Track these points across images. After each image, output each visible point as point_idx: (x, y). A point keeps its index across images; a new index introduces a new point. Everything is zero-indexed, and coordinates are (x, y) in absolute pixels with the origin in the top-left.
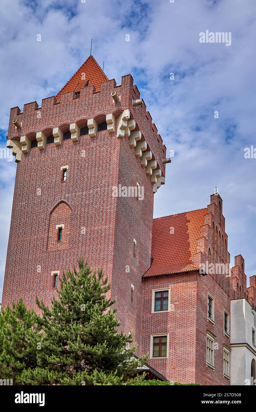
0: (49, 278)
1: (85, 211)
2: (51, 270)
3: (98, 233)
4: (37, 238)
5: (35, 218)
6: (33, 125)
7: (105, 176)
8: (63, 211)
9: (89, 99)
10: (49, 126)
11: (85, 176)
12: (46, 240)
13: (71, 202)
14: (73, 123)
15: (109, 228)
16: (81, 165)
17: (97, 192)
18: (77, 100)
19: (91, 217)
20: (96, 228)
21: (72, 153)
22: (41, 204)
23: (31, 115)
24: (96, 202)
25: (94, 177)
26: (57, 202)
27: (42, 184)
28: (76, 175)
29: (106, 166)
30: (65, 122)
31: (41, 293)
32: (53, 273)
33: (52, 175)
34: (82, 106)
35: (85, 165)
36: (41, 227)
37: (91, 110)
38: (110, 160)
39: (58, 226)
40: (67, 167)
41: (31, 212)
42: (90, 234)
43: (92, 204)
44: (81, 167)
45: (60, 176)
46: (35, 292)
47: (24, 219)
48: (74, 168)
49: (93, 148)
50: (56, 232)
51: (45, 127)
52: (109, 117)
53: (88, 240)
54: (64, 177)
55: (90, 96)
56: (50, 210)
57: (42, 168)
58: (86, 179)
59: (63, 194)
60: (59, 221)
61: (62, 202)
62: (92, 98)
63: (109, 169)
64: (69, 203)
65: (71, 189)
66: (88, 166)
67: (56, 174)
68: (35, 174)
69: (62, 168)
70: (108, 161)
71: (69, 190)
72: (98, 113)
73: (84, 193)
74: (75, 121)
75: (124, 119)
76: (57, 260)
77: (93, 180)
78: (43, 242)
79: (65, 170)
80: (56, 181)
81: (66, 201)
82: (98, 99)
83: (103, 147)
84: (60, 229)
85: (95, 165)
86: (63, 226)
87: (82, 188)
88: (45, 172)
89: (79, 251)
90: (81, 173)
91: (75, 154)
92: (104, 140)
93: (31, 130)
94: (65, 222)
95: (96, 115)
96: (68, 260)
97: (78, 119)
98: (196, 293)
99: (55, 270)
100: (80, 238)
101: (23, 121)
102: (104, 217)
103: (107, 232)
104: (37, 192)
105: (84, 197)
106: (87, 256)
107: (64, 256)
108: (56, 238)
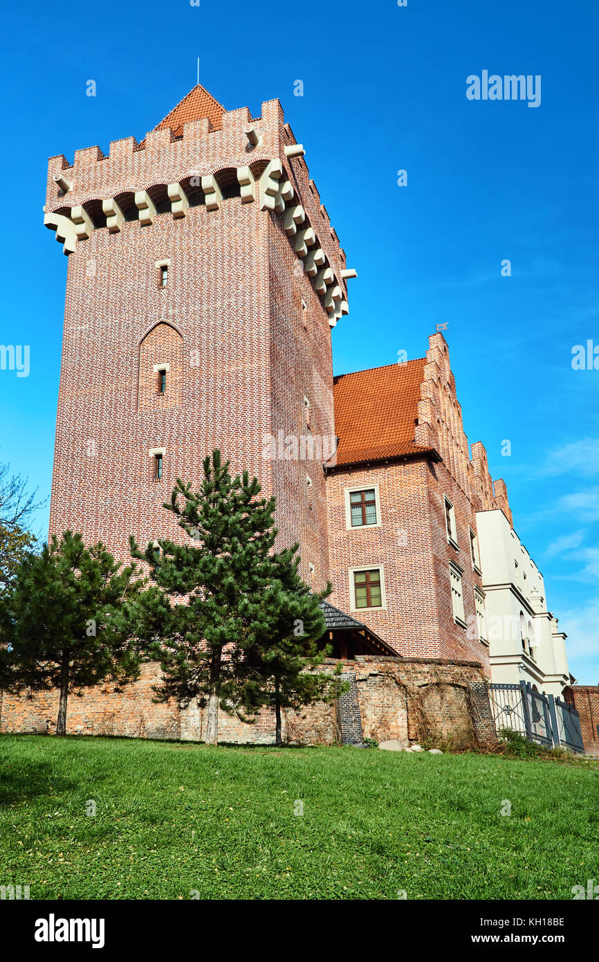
0: (145, 463)
1: (208, 339)
2: (148, 448)
3: (236, 377)
4: (116, 389)
5: (109, 352)
6: (95, 187)
7: (244, 276)
8: (166, 341)
9: (201, 142)
10: (127, 189)
11: (204, 278)
12: (133, 392)
13: (180, 322)
14: (172, 183)
15: (259, 367)
16: (196, 258)
17: (229, 305)
18: (179, 143)
20: (233, 369)
21: (175, 238)
22: (120, 329)
23: (90, 170)
24: (230, 323)
25: (223, 278)
26: (153, 324)
27: (121, 292)
28: (186, 276)
29: (243, 259)
30: (160, 181)
31: (130, 490)
32: (153, 452)
33: (139, 276)
34: (188, 154)
35: (202, 258)
36: (123, 370)
37: (207, 159)
38: (251, 248)
39: (157, 368)
40: (167, 262)
41: (102, 342)
42: (222, 379)
43: (222, 325)
44: (195, 261)
45: (154, 279)
46: (118, 487)
47: (89, 355)
48: (182, 264)
49: (215, 228)
50: (155, 376)
51: (120, 190)
52: (243, 173)
53: (219, 391)
54: (162, 280)
55: (204, 136)
56: (140, 339)
57: (118, 265)
58: (206, 283)
59: (164, 309)
60: (159, 358)
61: (162, 322)
62: (208, 140)
63: (249, 264)
64: (176, 325)
65: (178, 300)
66: (209, 259)
67: (147, 274)
68: (106, 274)
69: (158, 264)
70: (247, 251)
71: (173, 301)
72: (221, 165)
73: (205, 308)
74: (178, 179)
75: (274, 175)
76: (160, 428)
78: (130, 395)
79: (164, 268)
80: (147, 287)
81: (170, 321)
82: (219, 141)
83: (235, 225)
84: (162, 373)
85: (223, 258)
86: (166, 366)
87: (200, 299)
88: (125, 270)
89: (203, 409)
90: (195, 271)
91: (181, 239)
92: (236, 215)
93: (93, 197)
94: (172, 358)
95: (217, 169)
96: (182, 427)
97: (183, 175)
98: (425, 493)
99: (156, 446)
100: (203, 388)
101: (74, 180)
102: (248, 349)
103: (256, 376)
104: (111, 306)
105: (204, 314)
106: (219, 418)
107: (173, 421)
108: (155, 389)
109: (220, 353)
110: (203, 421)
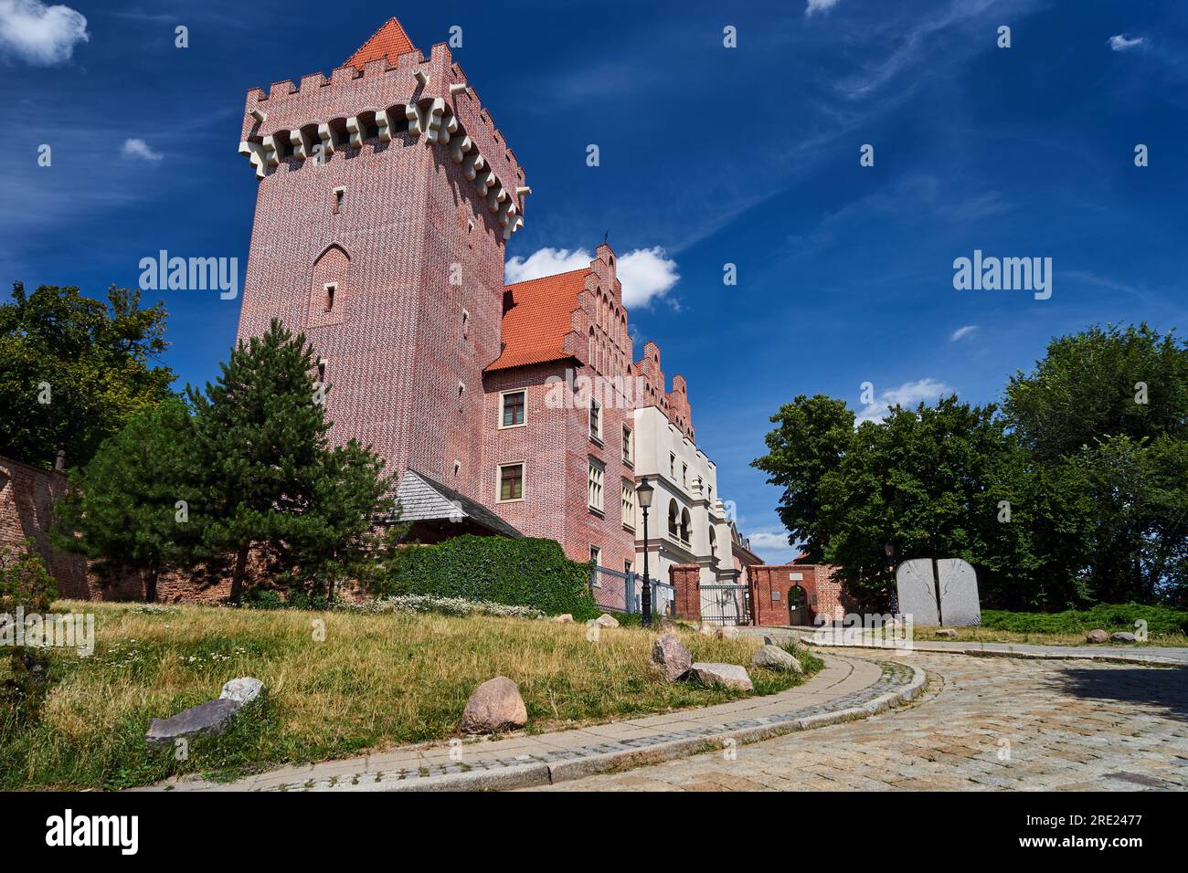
1: (372, 261)
3: (392, 295)
4: (291, 305)
5: (288, 271)
6: (285, 119)
7: (406, 203)
8: (336, 260)
9: (378, 79)
10: (312, 121)
11: (373, 204)
12: (305, 308)
13: (349, 246)
14: (351, 116)
15: (412, 287)
16: (367, 186)
17: (392, 230)
18: (360, 80)
19: (383, 270)
20: (390, 288)
21: (351, 166)
22: (298, 249)
23: (282, 103)
24: (391, 246)
25: (388, 205)
26: (327, 246)
27: (302, 216)
28: (358, 202)
29: (407, 188)
30: (340, 115)
33: (318, 200)
34: (367, 91)
35: (373, 186)
36: (298, 288)
37: (382, 96)
38: (414, 178)
39: (326, 286)
40: (343, 188)
41: (282, 262)
42: (380, 298)
43: (384, 248)
44: (367, 189)
45: (331, 205)
47: (270, 273)
48: (355, 191)
49: (385, 159)
50: (325, 293)
51: (306, 122)
52: (411, 110)
53: (377, 309)
54: (337, 204)
55: (381, 75)
56: (314, 258)
57: (301, 190)
58: (374, 209)
59: (337, 233)
60: (329, 277)
61: (335, 246)
62: (384, 78)
63: (412, 192)
64: (346, 248)
65: (349, 224)
66: (379, 187)
67: (326, 200)
68: (290, 199)
69: (336, 190)
70: (411, 179)
71: (345, 225)
72: (393, 101)
73: (371, 231)
74: (356, 113)
75: (437, 113)
76: (325, 341)
77: (386, 209)
78: (301, 311)
79: (340, 193)
80: (324, 211)
81: (341, 244)
82: (393, 80)
83: (403, 157)
84: (332, 290)
85: (390, 186)
86: (335, 284)
87: (368, 223)
88: (307, 196)
90: (366, 198)
91: (357, 168)
92: (404, 147)
93: (282, 127)
94: (340, 277)
95: (389, 105)
97: (361, 110)
100: (364, 305)
101: (268, 111)
102: (404, 270)
103: (408, 295)
104: (292, 228)
105: (371, 238)
106: (374, 332)
107: (336, 335)
108: (324, 305)
109: (380, 273)
110: (361, 335)
